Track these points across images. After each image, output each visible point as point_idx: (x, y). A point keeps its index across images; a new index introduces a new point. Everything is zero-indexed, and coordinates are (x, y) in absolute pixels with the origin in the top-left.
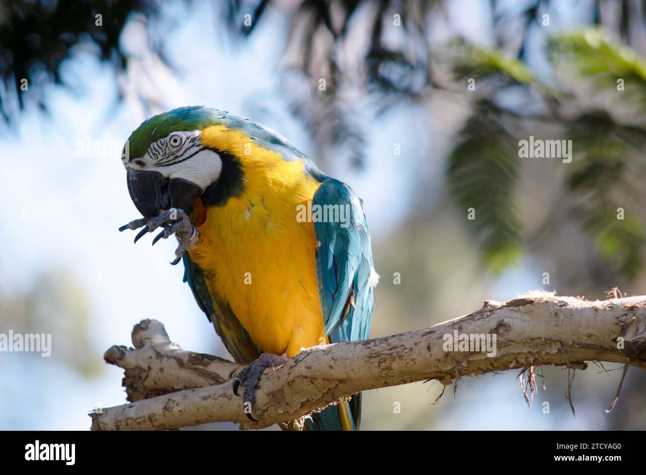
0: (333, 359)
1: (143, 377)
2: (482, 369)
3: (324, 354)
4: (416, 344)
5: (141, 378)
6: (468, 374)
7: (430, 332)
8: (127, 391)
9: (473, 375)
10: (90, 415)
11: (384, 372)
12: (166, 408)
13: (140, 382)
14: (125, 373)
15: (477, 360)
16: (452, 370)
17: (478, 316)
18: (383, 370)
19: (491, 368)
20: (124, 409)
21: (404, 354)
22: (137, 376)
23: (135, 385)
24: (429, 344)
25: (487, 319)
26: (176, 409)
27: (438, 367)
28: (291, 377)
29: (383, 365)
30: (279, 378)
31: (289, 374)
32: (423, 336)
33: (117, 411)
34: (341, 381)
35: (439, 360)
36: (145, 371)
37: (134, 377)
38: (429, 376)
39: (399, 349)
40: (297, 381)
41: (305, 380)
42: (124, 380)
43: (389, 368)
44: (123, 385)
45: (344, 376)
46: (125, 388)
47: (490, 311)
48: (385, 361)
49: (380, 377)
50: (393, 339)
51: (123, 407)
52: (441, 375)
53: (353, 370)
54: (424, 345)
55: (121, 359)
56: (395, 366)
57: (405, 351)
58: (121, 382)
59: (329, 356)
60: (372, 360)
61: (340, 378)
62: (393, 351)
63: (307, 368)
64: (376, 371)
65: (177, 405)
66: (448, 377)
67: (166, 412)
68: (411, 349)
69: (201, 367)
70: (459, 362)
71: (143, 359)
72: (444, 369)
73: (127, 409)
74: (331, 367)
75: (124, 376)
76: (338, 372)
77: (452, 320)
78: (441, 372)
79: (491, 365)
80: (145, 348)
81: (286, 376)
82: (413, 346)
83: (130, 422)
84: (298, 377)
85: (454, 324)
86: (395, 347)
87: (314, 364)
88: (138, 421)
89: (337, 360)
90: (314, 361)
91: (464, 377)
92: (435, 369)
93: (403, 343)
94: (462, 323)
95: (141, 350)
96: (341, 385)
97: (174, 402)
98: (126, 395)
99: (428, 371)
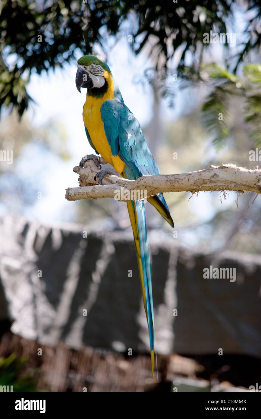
0: (154, 180)
1: (86, 179)
2: (207, 190)
3: (151, 178)
4: (184, 178)
5: (85, 179)
6: (201, 190)
7: (190, 175)
8: (80, 183)
9: (203, 191)
10: (66, 189)
11: (172, 187)
12: (93, 191)
13: (85, 180)
14: (80, 176)
15: (205, 186)
16: (196, 189)
17: (208, 171)
18: (171, 186)
19: (210, 189)
20: (78, 189)
21: (179, 181)
22: (84, 178)
23: (83, 181)
24: (189, 179)
25: (211, 172)
26: (96, 191)
27: (191, 187)
28: (138, 185)
29: (172, 184)
30: (134, 185)
31: (138, 184)
32: (187, 175)
33: (76, 189)
34: (156, 188)
35: (192, 185)
36: (87, 176)
37: (82, 178)
38: (188, 190)
39: (178, 179)
40: (140, 186)
41: (143, 186)
42: (79, 178)
43: (174, 186)
44: (79, 180)
45: (157, 187)
46: (79, 182)
47: (212, 169)
48: (172, 183)
49: (170, 188)
50: (176, 175)
51: (78, 188)
52: (192, 190)
53: (160, 185)
54: (187, 179)
55: (79, 171)
56: (176, 185)
57: (180, 180)
58: (78, 179)
59: (153, 179)
60: (168, 182)
61: (156, 187)
62: (176, 180)
63: (144, 182)
64: (169, 186)
65: (97, 190)
66: (194, 191)
67: (93, 192)
68: (182, 180)
69: (106, 177)
70: (198, 186)
71: (87, 172)
72: (193, 188)
73: (79, 189)
74: (153, 183)
75: (79, 177)
76: (155, 185)
77: (198, 171)
78: (192, 189)
79: (210, 188)
80: (87, 168)
81: (137, 184)
82: (183, 179)
83: (79, 194)
84: (141, 185)
85: (199, 172)
86: (177, 179)
87: (147, 181)
88: (82, 194)
89: (155, 181)
90: (147, 180)
91: (200, 192)
92: (190, 188)
93: (180, 177)
94: (201, 173)
95: (86, 169)
96: (156, 190)
97: (96, 188)
98: (79, 184)
99: (187, 188)
